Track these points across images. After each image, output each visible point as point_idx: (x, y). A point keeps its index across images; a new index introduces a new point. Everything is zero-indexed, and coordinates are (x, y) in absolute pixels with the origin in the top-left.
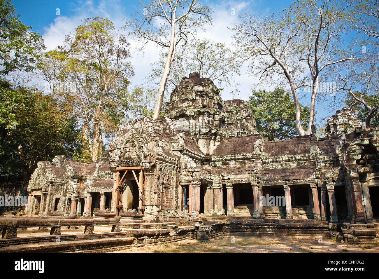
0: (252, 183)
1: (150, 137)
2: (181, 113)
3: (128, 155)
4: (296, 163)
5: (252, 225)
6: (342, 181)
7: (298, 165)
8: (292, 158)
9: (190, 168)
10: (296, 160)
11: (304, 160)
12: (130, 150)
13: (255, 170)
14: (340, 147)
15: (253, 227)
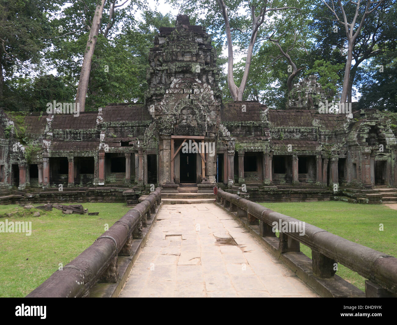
0: (265, 152)
1: (212, 106)
2: (185, 69)
3: (186, 123)
4: (300, 135)
5: (269, 191)
6: (345, 154)
7: (301, 136)
8: (297, 129)
9: (225, 137)
10: (299, 132)
11: (307, 132)
12: (188, 118)
13: (269, 139)
14: (348, 125)
15: (269, 193)
